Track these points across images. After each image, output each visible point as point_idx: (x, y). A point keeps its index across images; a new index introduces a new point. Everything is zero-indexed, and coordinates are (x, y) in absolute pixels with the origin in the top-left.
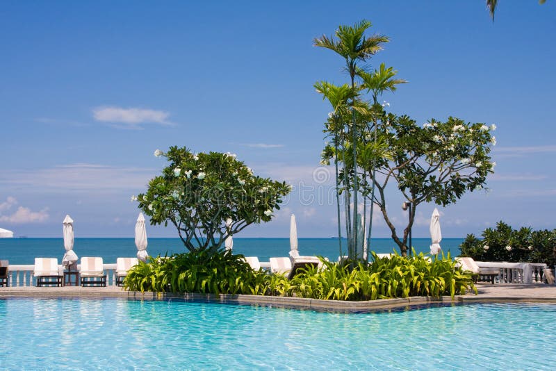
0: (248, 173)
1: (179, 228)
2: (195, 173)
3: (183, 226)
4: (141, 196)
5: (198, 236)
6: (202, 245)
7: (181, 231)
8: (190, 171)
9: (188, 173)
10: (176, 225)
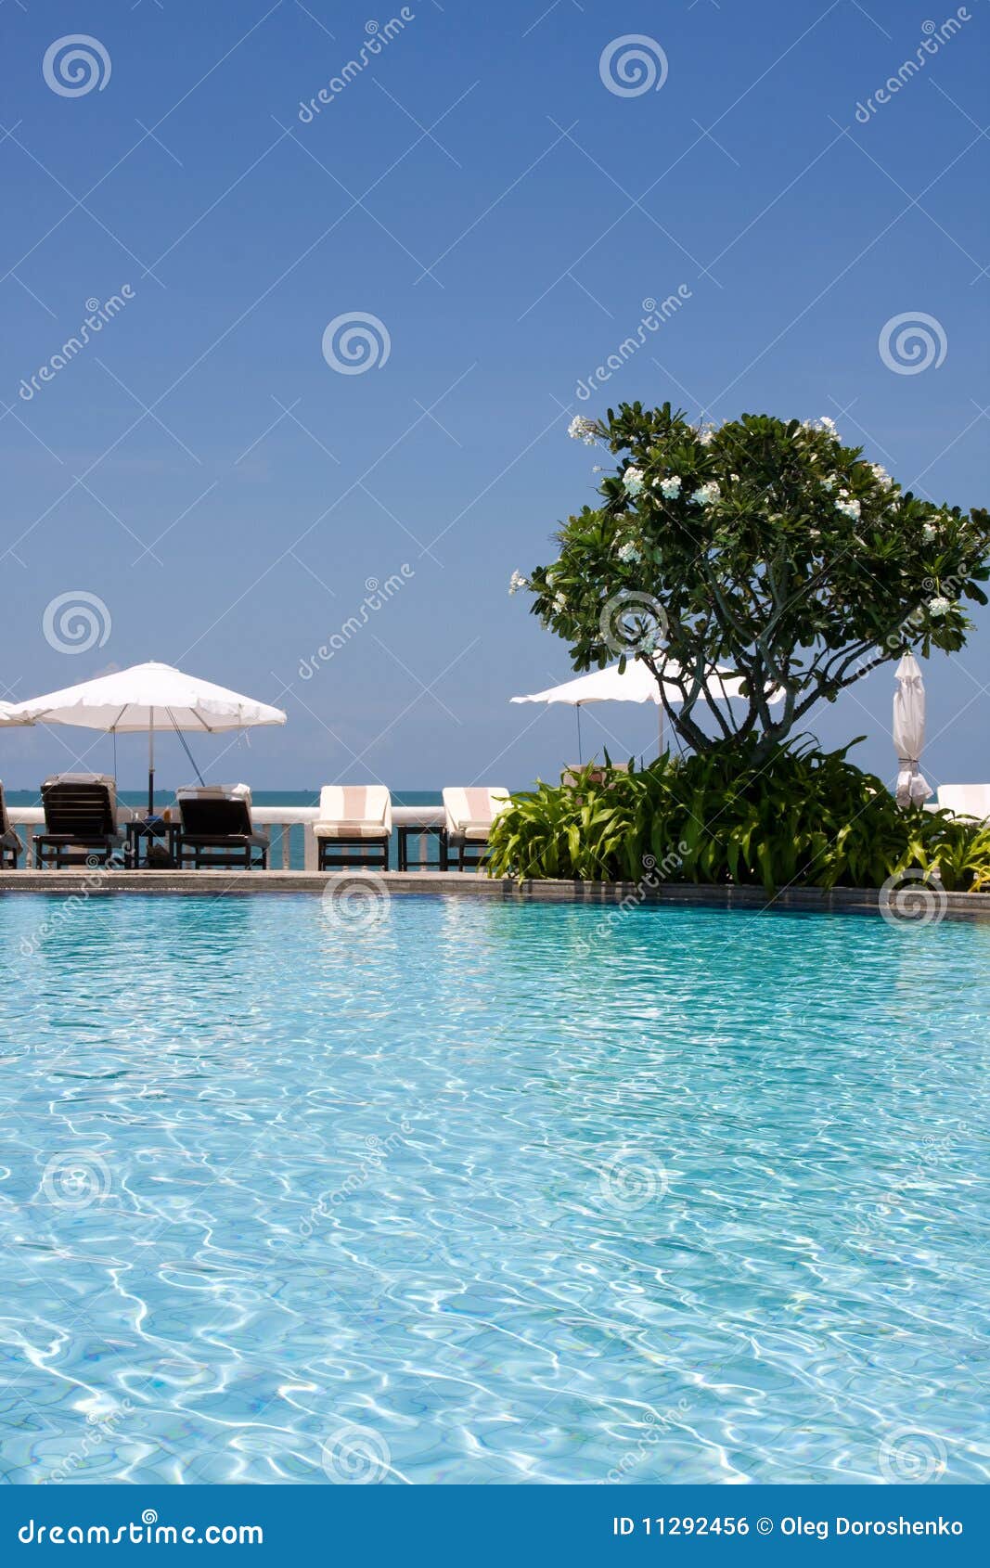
0: (875, 483)
1: (660, 678)
2: (690, 484)
3: (673, 669)
4: (540, 575)
5: (716, 693)
6: (733, 731)
7: (665, 683)
8: (677, 481)
9: (671, 486)
10: (653, 669)
